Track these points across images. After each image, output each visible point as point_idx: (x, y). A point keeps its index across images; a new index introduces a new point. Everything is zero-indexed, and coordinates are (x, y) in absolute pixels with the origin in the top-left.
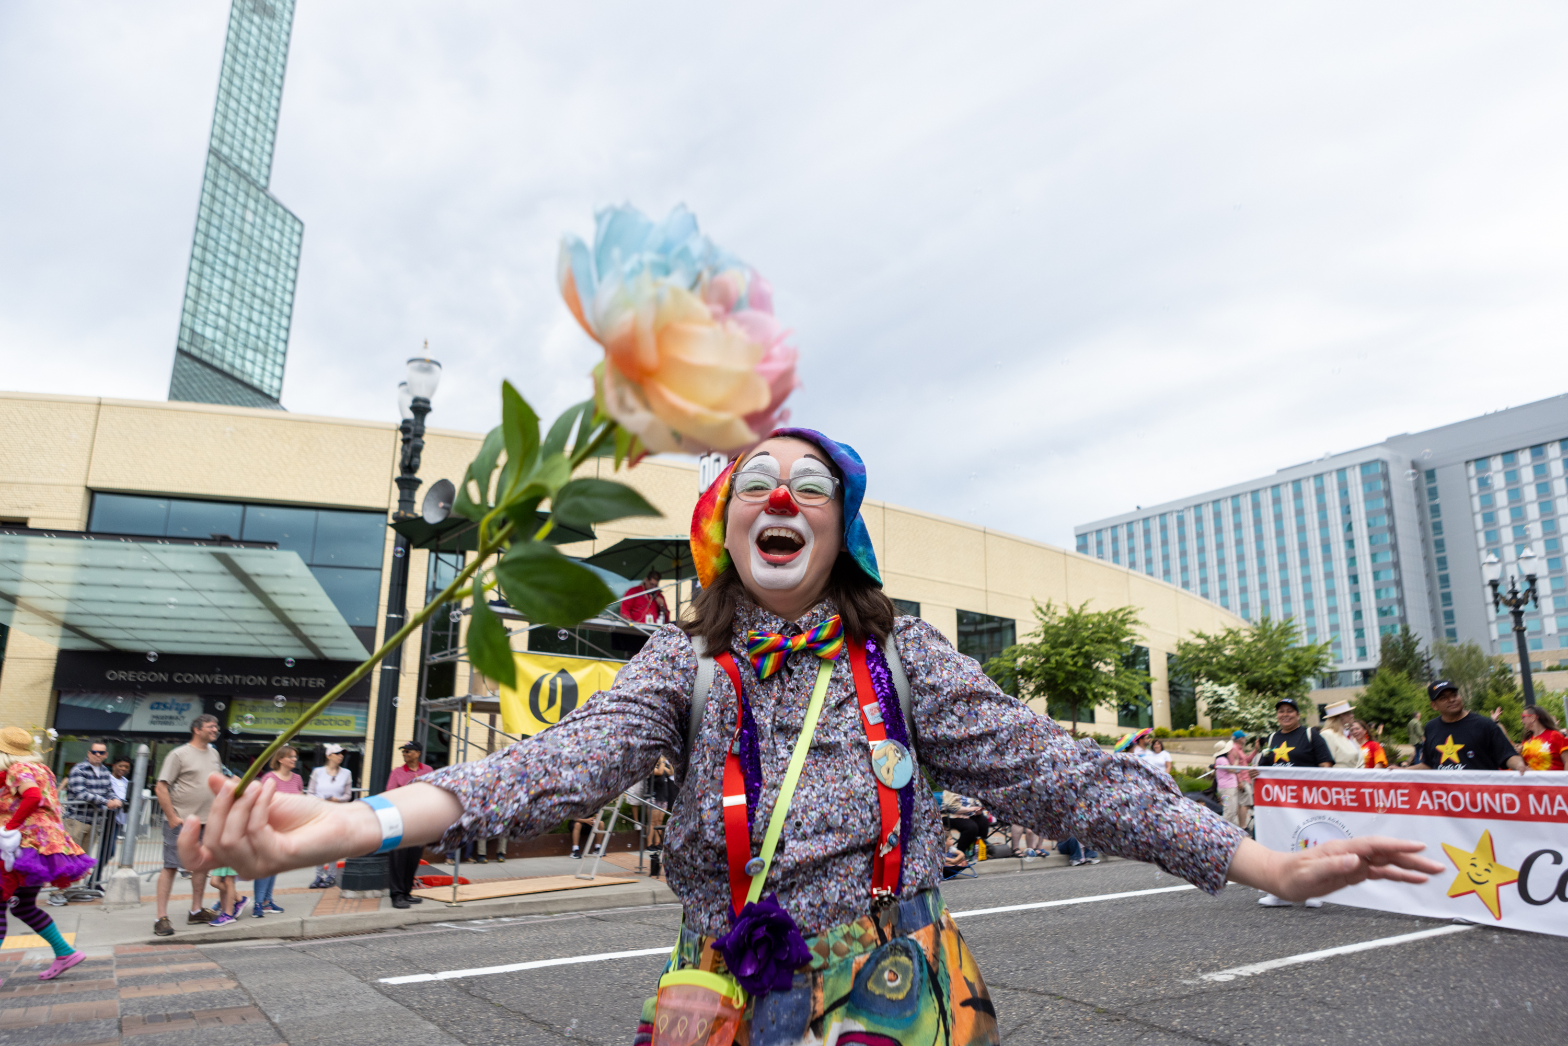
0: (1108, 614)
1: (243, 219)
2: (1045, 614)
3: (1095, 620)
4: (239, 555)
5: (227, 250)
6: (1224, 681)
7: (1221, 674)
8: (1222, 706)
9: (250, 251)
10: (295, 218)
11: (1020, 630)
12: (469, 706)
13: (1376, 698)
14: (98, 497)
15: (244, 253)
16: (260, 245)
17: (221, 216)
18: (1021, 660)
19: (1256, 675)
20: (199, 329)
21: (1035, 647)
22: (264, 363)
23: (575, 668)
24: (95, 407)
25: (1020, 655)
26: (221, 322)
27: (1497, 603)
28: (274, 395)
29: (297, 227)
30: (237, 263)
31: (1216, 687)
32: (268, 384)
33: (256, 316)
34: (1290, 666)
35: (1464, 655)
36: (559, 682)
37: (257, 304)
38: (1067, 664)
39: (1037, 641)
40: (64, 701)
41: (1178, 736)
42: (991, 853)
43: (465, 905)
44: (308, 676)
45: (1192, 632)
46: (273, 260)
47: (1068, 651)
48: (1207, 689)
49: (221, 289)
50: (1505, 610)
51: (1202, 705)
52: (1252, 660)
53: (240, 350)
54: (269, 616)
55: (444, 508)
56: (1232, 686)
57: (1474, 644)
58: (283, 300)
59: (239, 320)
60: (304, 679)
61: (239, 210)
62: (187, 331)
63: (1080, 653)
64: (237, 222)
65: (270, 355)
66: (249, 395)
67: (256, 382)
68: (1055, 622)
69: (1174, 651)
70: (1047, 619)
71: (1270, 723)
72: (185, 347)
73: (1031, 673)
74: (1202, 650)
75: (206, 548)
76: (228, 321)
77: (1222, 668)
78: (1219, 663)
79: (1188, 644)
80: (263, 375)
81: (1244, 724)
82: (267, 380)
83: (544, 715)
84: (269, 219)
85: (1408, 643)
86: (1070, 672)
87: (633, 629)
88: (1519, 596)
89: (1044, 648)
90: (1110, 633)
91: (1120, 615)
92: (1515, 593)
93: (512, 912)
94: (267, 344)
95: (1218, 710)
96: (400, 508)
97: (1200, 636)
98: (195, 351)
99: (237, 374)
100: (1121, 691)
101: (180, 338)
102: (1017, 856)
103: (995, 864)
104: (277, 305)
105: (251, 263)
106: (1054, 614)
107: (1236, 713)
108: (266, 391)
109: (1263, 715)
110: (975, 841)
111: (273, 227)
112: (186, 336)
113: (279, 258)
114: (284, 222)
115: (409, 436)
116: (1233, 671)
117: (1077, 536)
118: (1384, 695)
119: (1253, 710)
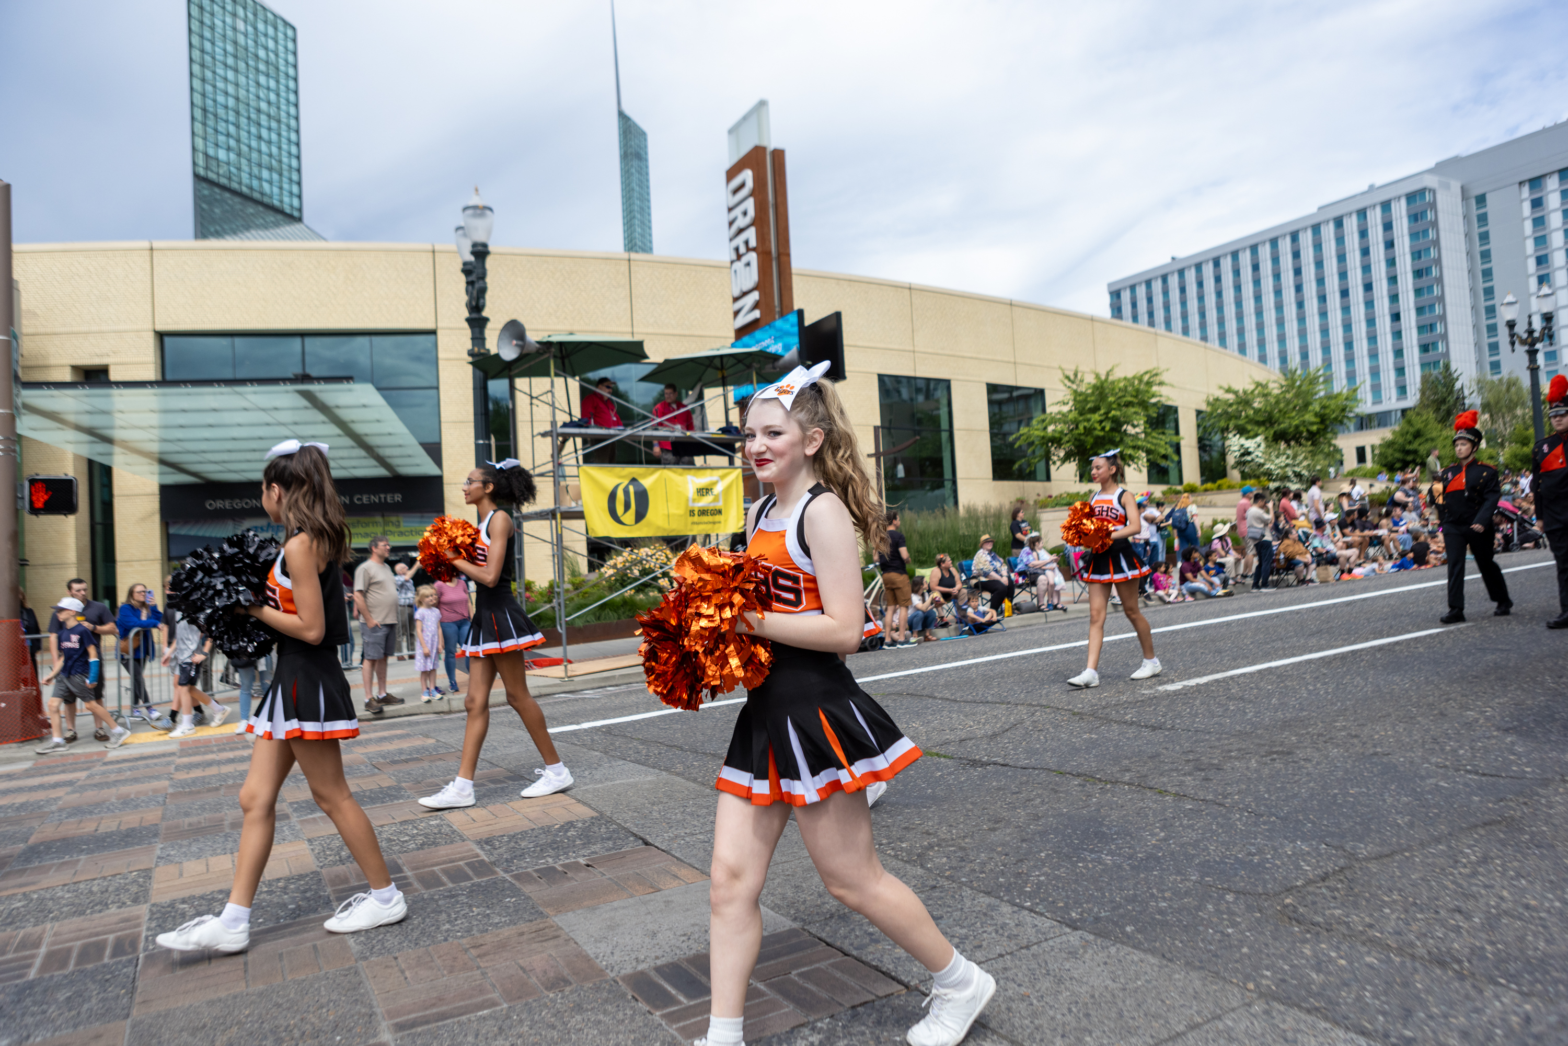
0: (1134, 378)
1: (235, 29)
2: (1073, 382)
3: (1121, 385)
4: (321, 391)
5: (226, 65)
6: (1252, 434)
7: (1249, 427)
8: (1249, 458)
9: (247, 64)
10: (286, 23)
11: (1049, 399)
12: (559, 516)
13: (1401, 440)
14: (167, 340)
15: (242, 65)
16: (257, 56)
17: (212, 28)
18: (1051, 428)
19: (1282, 426)
20: (211, 152)
21: (1064, 415)
22: (281, 181)
23: (644, 476)
24: (148, 252)
25: (1050, 424)
26: (232, 143)
27: (1513, 344)
28: (296, 214)
29: (290, 33)
30: (237, 78)
31: (1243, 441)
32: (287, 203)
33: (264, 133)
34: (1316, 415)
35: (1504, 388)
36: (631, 489)
37: (264, 120)
38: (1095, 429)
39: (1065, 409)
40: (172, 530)
41: (1206, 490)
42: (1017, 609)
43: (576, 679)
44: (386, 492)
45: (1221, 388)
46: (272, 71)
47: (1096, 417)
48: (1235, 442)
49: (226, 107)
50: (1521, 350)
51: (1231, 460)
52: (1280, 411)
53: (255, 170)
54: (348, 442)
55: (517, 345)
56: (1259, 439)
57: (1514, 376)
58: (288, 114)
59: (249, 138)
60: (382, 496)
61: (229, 20)
62: (201, 155)
63: (1107, 418)
64: (230, 33)
65: (285, 173)
66: (271, 217)
67: (276, 203)
68: (1083, 389)
69: (1204, 407)
70: (1074, 387)
71: (1294, 472)
72: (202, 172)
73: (1060, 439)
74: (1231, 405)
75: (290, 387)
76: (238, 141)
77: (1250, 421)
78: (1247, 417)
79: (1217, 400)
80: (281, 194)
81: (1269, 474)
82: (286, 199)
83: (622, 519)
84: (261, 26)
85: (1449, 379)
86: (1098, 437)
87: (690, 437)
88: (1536, 335)
89: (1071, 416)
90: (1136, 397)
91: (1146, 378)
92: (1531, 332)
93: (614, 683)
94: (280, 162)
95: (1245, 463)
96: (473, 345)
97: (1229, 391)
98: (212, 176)
99: (256, 195)
100: (1149, 452)
101: (195, 164)
102: (1042, 611)
103: (1022, 619)
104: (284, 120)
105: (251, 76)
106: (1082, 381)
107: (1262, 465)
108: (287, 210)
109: (1287, 465)
110: (1002, 601)
111: (266, 35)
112: (201, 160)
113: (277, 69)
114: (276, 28)
115: (473, 278)
116: (1259, 424)
117: (1112, 293)
118: (1409, 437)
119: (1277, 461)
